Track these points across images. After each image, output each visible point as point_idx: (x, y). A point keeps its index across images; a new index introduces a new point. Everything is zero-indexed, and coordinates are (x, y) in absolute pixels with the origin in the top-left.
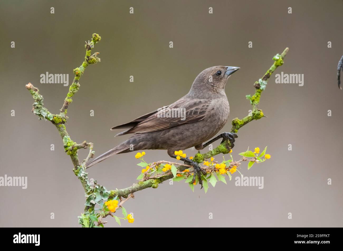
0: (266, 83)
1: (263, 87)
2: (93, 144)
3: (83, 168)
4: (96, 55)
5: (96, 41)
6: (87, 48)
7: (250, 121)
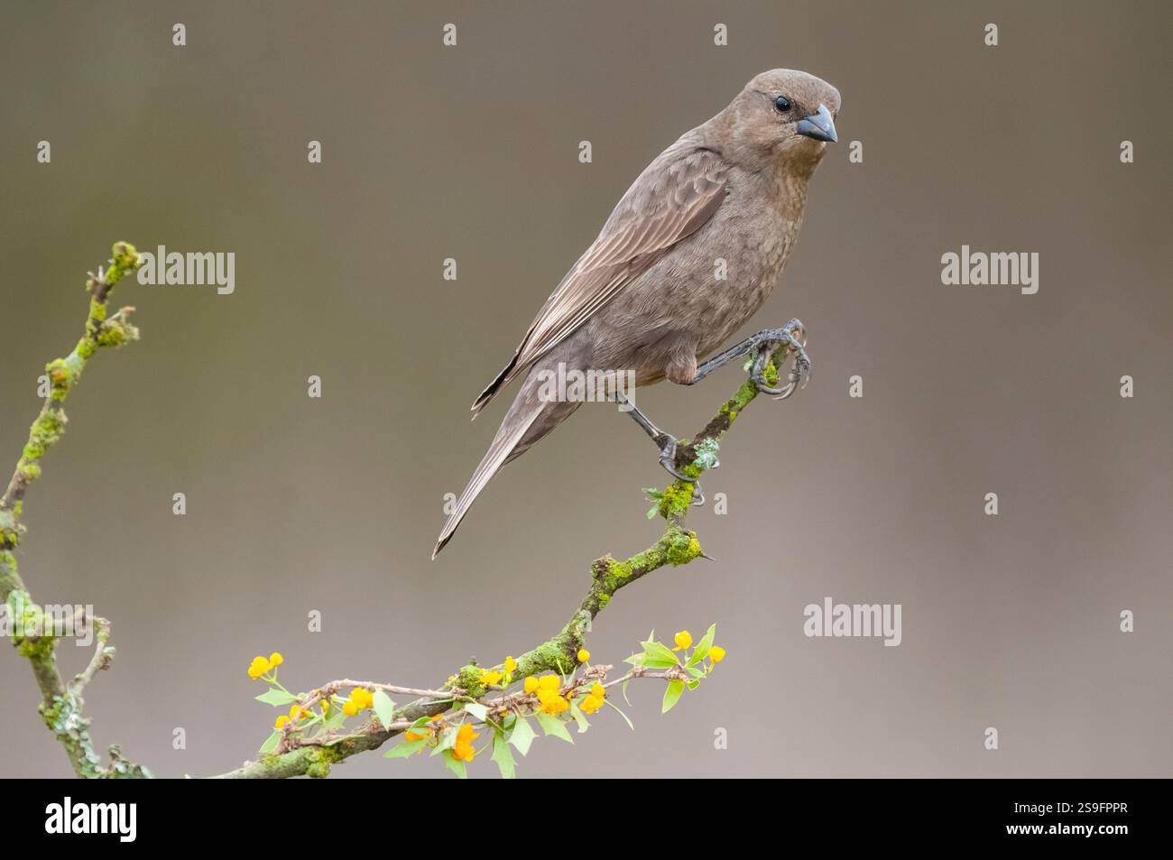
0: (717, 447)
1: (705, 457)
2: (108, 623)
3: (74, 703)
4: (124, 316)
5: (124, 268)
6: (93, 291)
7: (653, 569)
